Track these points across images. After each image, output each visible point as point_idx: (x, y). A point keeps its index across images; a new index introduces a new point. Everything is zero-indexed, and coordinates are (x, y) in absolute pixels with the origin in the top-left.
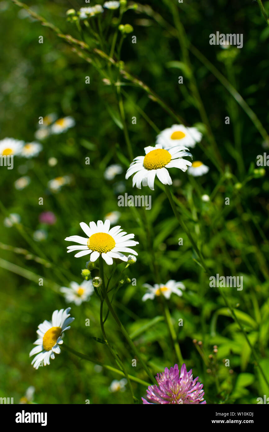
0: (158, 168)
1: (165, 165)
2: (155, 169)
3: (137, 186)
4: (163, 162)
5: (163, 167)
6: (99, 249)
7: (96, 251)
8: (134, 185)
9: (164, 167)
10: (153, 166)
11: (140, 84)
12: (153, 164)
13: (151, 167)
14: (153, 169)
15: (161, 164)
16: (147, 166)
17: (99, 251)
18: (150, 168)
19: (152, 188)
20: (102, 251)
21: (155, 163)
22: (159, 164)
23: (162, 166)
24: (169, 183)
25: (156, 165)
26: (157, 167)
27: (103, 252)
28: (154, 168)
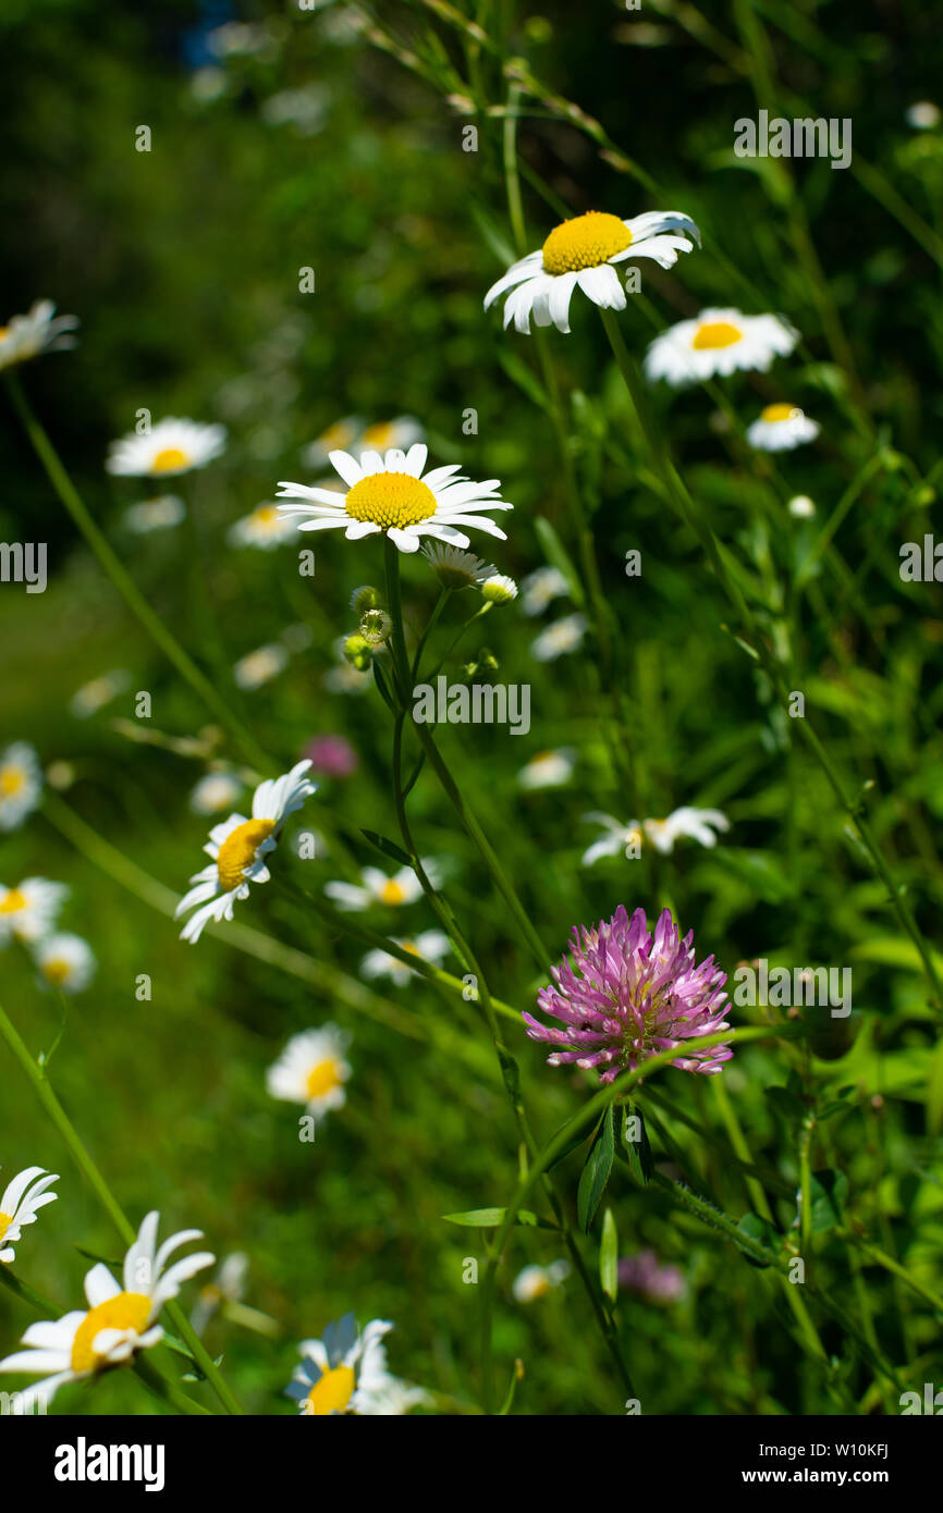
0: (586, 266)
1: (608, 257)
2: (577, 270)
3: (518, 325)
4: (602, 246)
5: (600, 263)
6: (381, 513)
7: (371, 521)
8: (507, 321)
9: (606, 262)
10: (571, 260)
11: (574, 112)
12: (568, 254)
13: (563, 263)
14: (570, 269)
15: (594, 252)
16: (552, 263)
17: (380, 520)
18: (560, 268)
19: (562, 324)
20: (389, 522)
21: (577, 250)
22: (588, 253)
23: (598, 259)
24: (617, 303)
25: (580, 256)
26: (584, 262)
27: (394, 525)
28: (574, 267)
